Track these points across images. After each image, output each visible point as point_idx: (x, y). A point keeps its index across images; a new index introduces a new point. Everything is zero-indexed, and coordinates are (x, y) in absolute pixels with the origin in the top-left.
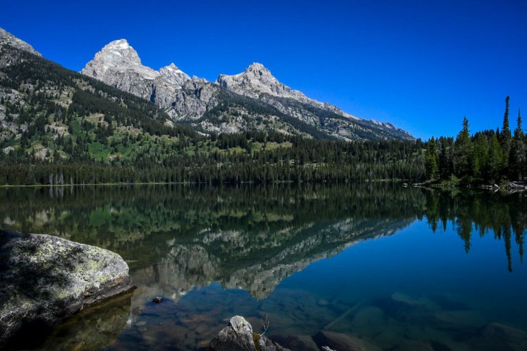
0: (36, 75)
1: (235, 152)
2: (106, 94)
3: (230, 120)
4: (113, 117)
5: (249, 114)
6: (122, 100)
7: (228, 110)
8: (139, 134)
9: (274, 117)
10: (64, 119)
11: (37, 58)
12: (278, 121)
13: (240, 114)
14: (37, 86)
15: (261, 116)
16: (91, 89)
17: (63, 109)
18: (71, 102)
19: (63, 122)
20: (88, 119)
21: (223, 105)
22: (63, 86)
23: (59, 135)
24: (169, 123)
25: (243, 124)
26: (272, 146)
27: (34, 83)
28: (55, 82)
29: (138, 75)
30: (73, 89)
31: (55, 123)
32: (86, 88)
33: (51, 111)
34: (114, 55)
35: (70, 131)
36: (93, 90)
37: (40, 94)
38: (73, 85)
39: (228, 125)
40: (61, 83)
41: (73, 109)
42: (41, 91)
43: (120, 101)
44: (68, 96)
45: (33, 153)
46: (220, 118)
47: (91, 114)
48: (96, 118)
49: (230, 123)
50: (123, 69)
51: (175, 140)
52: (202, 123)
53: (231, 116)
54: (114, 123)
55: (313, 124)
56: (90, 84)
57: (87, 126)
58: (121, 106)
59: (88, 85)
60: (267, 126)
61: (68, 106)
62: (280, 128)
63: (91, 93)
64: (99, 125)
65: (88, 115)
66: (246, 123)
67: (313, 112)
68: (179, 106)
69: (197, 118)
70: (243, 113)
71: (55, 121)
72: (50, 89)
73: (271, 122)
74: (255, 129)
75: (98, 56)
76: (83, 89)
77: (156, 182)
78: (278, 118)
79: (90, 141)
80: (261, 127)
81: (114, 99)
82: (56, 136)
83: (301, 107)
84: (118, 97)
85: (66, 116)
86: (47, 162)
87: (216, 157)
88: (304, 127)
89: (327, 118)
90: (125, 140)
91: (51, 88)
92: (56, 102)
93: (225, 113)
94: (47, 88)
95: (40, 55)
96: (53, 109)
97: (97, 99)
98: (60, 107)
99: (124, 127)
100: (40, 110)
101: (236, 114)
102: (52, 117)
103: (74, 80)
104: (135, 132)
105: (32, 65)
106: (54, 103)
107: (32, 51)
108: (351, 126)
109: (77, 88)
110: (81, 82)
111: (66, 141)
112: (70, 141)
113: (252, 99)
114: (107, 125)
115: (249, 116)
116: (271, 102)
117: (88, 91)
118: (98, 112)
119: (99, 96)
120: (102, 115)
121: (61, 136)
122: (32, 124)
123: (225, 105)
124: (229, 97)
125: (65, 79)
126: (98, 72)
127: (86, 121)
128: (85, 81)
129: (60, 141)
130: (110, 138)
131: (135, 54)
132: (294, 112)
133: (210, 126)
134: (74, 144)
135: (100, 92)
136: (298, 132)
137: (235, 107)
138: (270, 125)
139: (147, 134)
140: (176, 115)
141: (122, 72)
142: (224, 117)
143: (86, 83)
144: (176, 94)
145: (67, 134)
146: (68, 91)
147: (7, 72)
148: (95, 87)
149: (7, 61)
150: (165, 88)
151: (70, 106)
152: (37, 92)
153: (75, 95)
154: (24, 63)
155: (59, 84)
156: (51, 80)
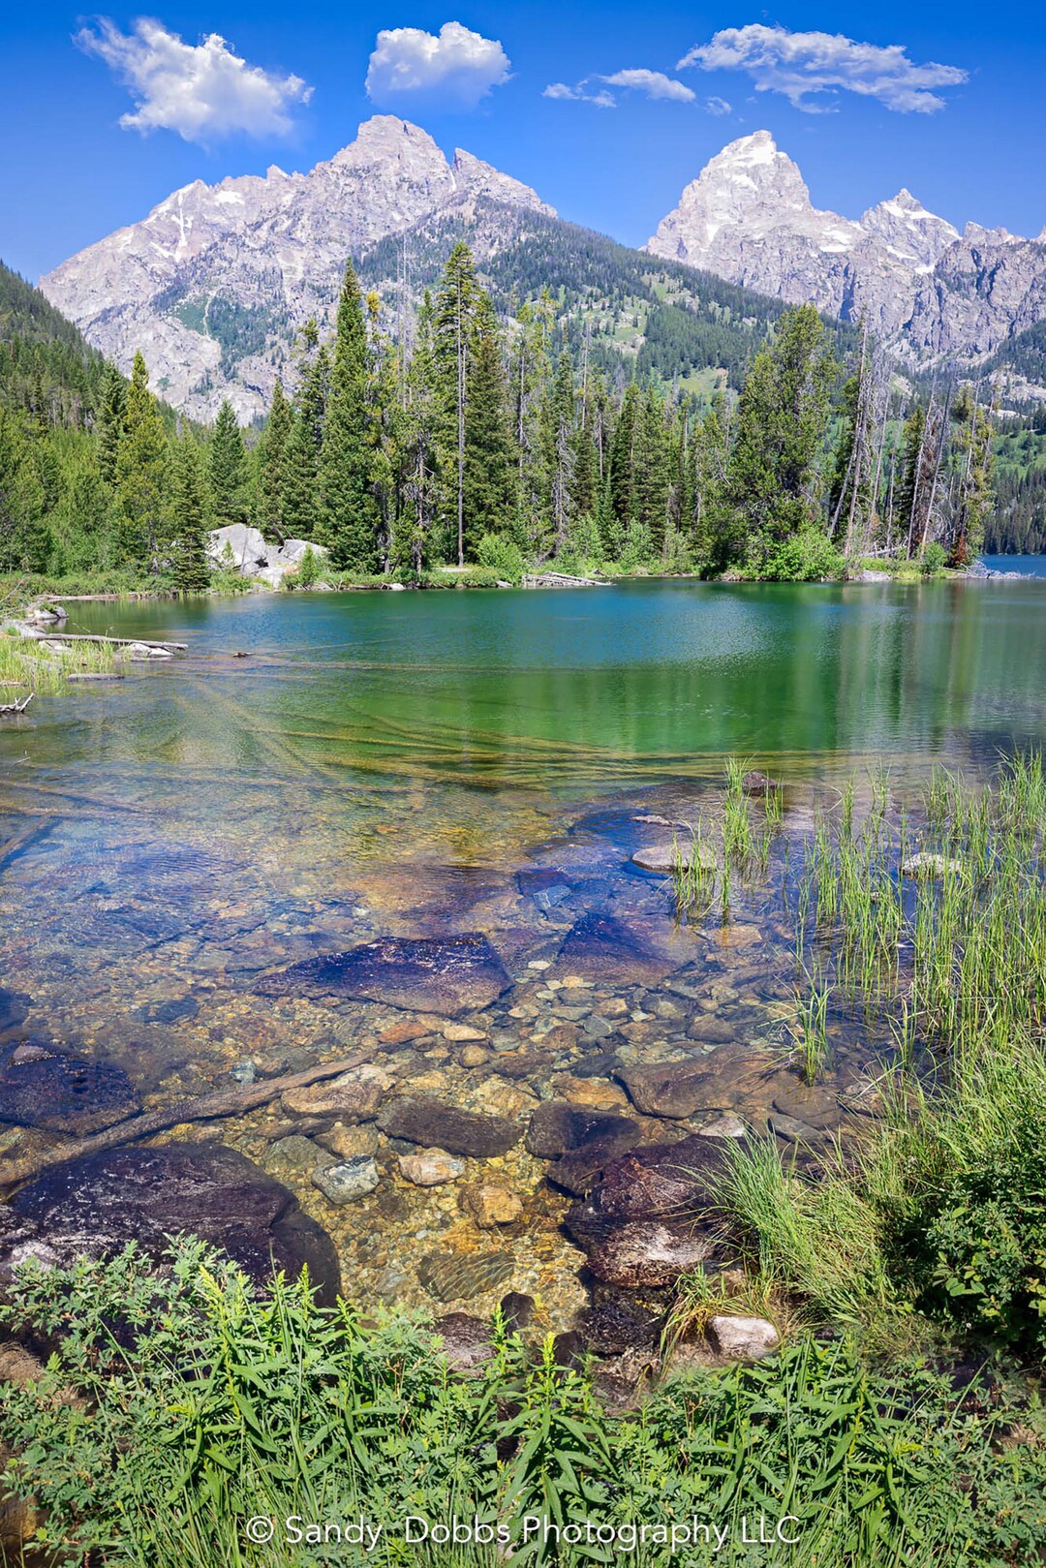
0: (556, 274)
2: (727, 310)
6: (771, 326)
11: (556, 226)
14: (560, 304)
16: (688, 300)
17: (625, 362)
18: (642, 340)
22: (621, 298)
27: (554, 297)
28: (600, 286)
29: (803, 240)
30: (644, 302)
32: (676, 297)
34: (733, 187)
36: (694, 303)
37: (569, 324)
38: (645, 293)
40: (616, 291)
41: (647, 359)
42: (572, 316)
43: (766, 329)
44: (636, 325)
47: (693, 371)
48: (705, 383)
50: (758, 228)
52: (992, 377)
56: (687, 285)
58: (769, 341)
59: (681, 289)
61: (636, 352)
63: (690, 311)
65: (686, 375)
68: (924, 328)
69: (977, 361)
72: (590, 308)
75: (690, 195)
76: (670, 301)
81: (750, 323)
84: (760, 314)
85: (632, 380)
91: (595, 306)
92: (607, 342)
94: (584, 307)
95: (552, 213)
96: (603, 362)
97: (708, 327)
98: (618, 355)
103: (645, 279)
105: (543, 247)
106: (602, 346)
107: (536, 206)
109: (654, 299)
110: (662, 281)
117: (681, 306)
118: (710, 363)
119: (712, 318)
120: (722, 372)
125: (624, 278)
127: (683, 393)
128: (673, 277)
131: (793, 176)
133: (1018, 384)
135: (713, 305)
140: (913, 356)
141: (757, 237)
143: (674, 284)
144: (914, 291)
146: (634, 312)
147: (493, 272)
148: (699, 292)
149: (492, 244)
150: (884, 274)
151: (642, 352)
152: (563, 318)
153: (651, 319)
154: (528, 244)
155: (611, 292)
156: (593, 286)
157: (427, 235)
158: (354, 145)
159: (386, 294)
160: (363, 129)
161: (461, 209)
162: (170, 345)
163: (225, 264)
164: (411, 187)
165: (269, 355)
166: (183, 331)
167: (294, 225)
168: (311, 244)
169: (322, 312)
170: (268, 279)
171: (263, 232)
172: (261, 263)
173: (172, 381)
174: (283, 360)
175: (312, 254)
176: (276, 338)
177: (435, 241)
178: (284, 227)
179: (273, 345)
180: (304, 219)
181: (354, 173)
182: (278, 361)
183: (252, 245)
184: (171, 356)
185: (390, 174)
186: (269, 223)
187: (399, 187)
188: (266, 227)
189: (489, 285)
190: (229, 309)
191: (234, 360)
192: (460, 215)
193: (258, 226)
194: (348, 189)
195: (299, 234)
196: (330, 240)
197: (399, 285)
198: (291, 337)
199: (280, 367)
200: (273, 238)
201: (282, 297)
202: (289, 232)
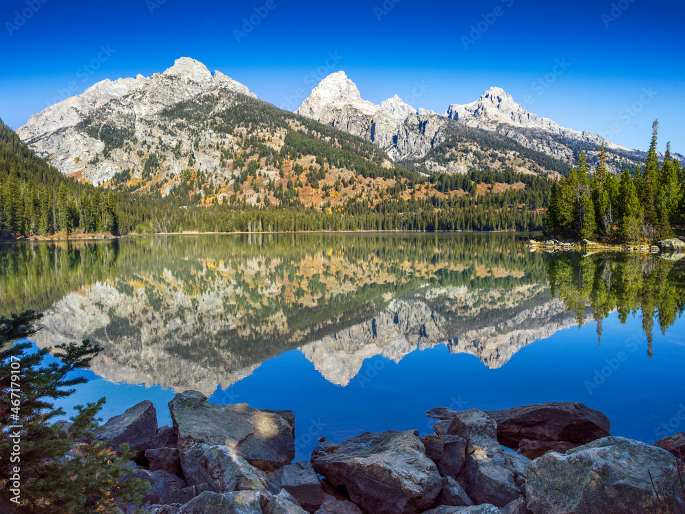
0: (249, 118)
1: (456, 196)
2: (319, 133)
3: (458, 158)
4: (325, 159)
5: (482, 149)
6: (336, 140)
7: (456, 146)
8: (352, 177)
9: (512, 153)
10: (275, 163)
11: (251, 100)
12: (518, 157)
13: (471, 151)
14: (249, 129)
15: (496, 152)
16: (304, 129)
17: (274, 153)
18: (282, 144)
19: (275, 166)
20: (299, 162)
21: (450, 140)
22: (275, 128)
23: (270, 180)
24: (387, 164)
25: (474, 162)
26: (501, 188)
27: (247, 126)
28: (267, 123)
29: (356, 110)
30: (285, 130)
31: (266, 167)
32: (299, 128)
33: (262, 155)
34: (331, 90)
35: (282, 175)
36: (306, 131)
37: (253, 138)
38: (286, 126)
39: (456, 164)
40: (273, 125)
41: (284, 152)
42: (254, 134)
43: (334, 141)
44: (281, 138)
45: (244, 199)
46: (447, 156)
47: (302, 156)
48: (307, 161)
49: (459, 162)
50: (340, 105)
51: (391, 182)
52: (426, 163)
53: (460, 153)
54: (326, 165)
55: (565, 160)
56: (303, 124)
57: (298, 170)
58: (335, 146)
59: (301, 125)
60: (504, 164)
61: (279, 149)
62: (519, 166)
63: (303, 133)
64: (310, 168)
65: (300, 157)
66: (478, 161)
67: (565, 144)
68: (401, 143)
69: (421, 157)
70: (474, 149)
71: (266, 165)
72: (262, 131)
73: (509, 159)
74: (489, 168)
75: (314, 92)
76: (296, 129)
77: (364, 229)
78: (518, 154)
79: (300, 185)
80: (496, 165)
81: (328, 139)
82: (268, 181)
83: (551, 138)
84: (332, 136)
85: (276, 159)
86: (256, 207)
87: (434, 201)
88: (551, 164)
89: (584, 151)
90: (337, 183)
91: (264, 130)
92: (268, 144)
93: (453, 150)
94: (259, 131)
95: (254, 96)
96: (265, 152)
97: (309, 140)
98: (272, 149)
99: (337, 170)
100: (252, 154)
101: (466, 151)
102: (263, 160)
103: (287, 121)
104: (348, 174)
105: (245, 107)
106: (265, 146)
107: (247, 93)
108: (618, 159)
109: (289, 128)
110: (294, 122)
111: (276, 185)
112: (281, 187)
113: (488, 132)
114: (319, 167)
115: (482, 152)
116: (511, 134)
117: (300, 132)
118: (310, 153)
119: (312, 136)
120: (314, 157)
121: (272, 180)
122: (245, 168)
123: (453, 141)
124: (458, 131)
125: (277, 120)
126: (315, 110)
127: (297, 164)
128: (298, 120)
129: (270, 186)
130: (321, 183)
131: (354, 87)
132: (540, 146)
133: (435, 165)
134: (285, 189)
135: (313, 132)
136: (543, 169)
137: (465, 142)
138: (507, 162)
139: (361, 177)
140: (398, 154)
141: (339, 108)
142: (452, 155)
143: (298, 123)
144: (397, 130)
145: (278, 178)
146: (281, 133)
147: (223, 116)
148: (308, 127)
149: (224, 106)
150: (386, 123)
151: (282, 149)
152: (250, 135)
153: (287, 136)
154: (238, 106)
155: (271, 125)
156: (264, 122)
157: (198, 102)
158: (172, 67)
159: (177, 124)
160: (177, 62)
161: (213, 92)
162: (82, 143)
163: (110, 111)
164: (193, 83)
165: (124, 148)
166: (88, 138)
167: (143, 96)
168: (149, 104)
169: (149, 131)
170: (129, 117)
171: (129, 100)
172: (126, 111)
173: (81, 158)
174: (131, 150)
175: (149, 108)
176: (129, 141)
177: (201, 104)
178: (138, 97)
179: (127, 144)
180: (147, 95)
181: (170, 78)
182: (128, 151)
183: (123, 104)
184: (81, 148)
185: (185, 78)
186: (132, 96)
187: (188, 83)
188: (130, 97)
189: (221, 121)
190: (111, 129)
191: (109, 150)
192: (212, 94)
193: (127, 96)
194: (167, 83)
195: (144, 100)
196: (158, 102)
197: (184, 121)
198: (135, 141)
199: (129, 153)
200: (133, 101)
201: (134, 124)
202: (140, 99)
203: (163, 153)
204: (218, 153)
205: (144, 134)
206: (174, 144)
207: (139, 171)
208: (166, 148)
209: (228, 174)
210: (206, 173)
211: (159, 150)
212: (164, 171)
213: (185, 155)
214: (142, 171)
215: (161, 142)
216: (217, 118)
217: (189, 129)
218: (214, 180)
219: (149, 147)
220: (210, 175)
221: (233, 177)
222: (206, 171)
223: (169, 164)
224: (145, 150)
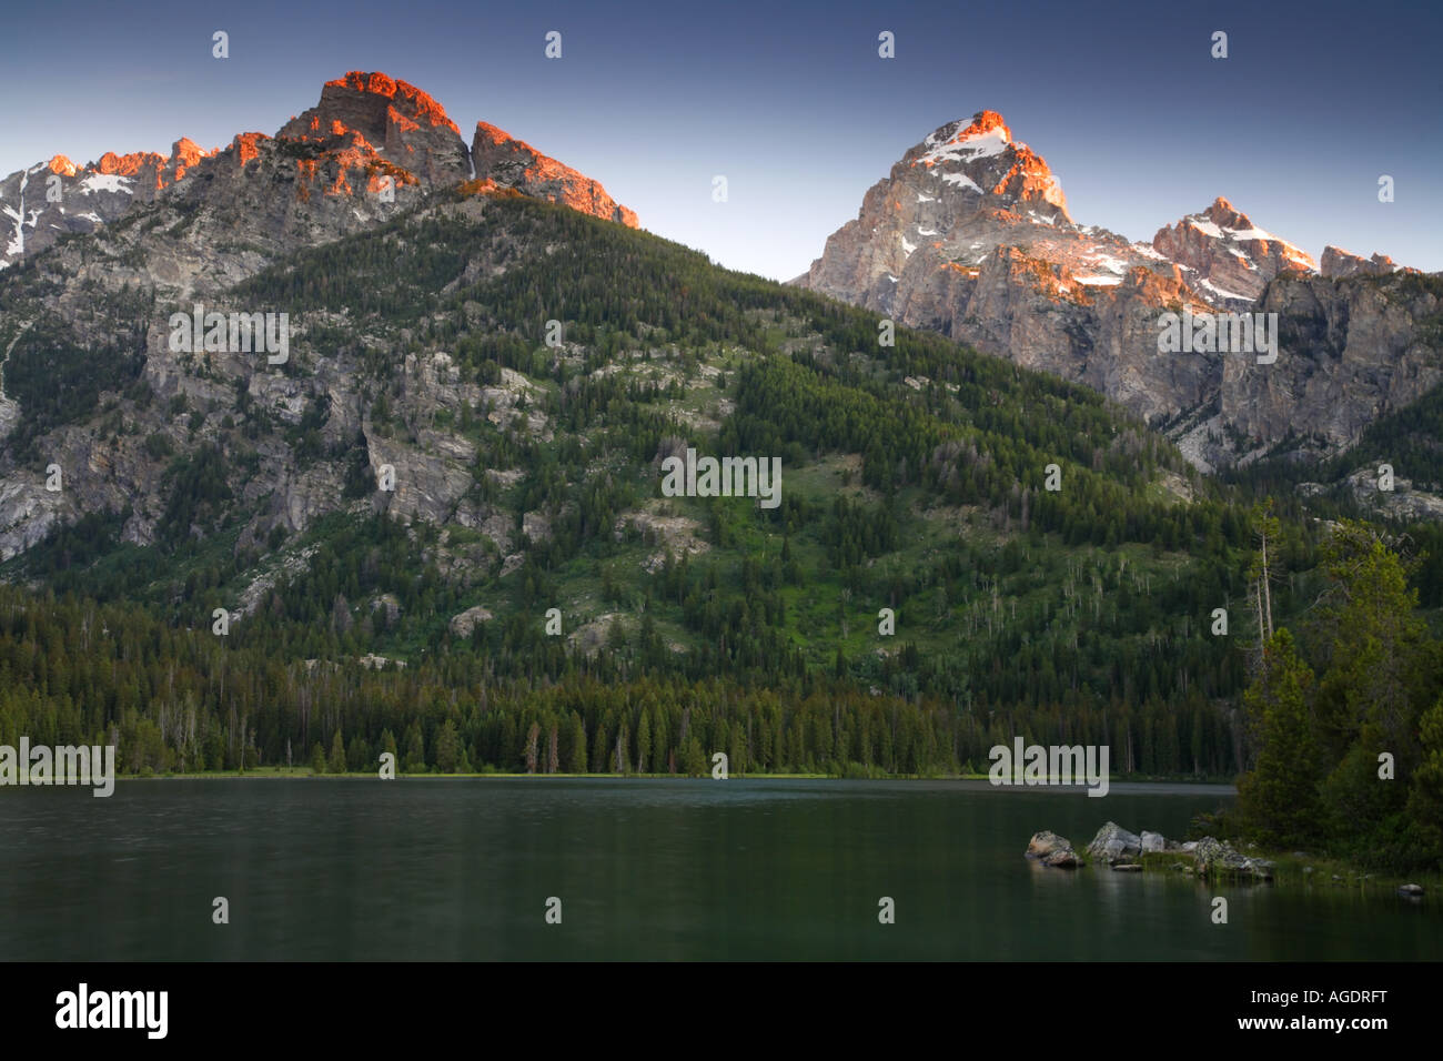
0: (596, 304)
6: (952, 389)
8: (1013, 543)
14: (595, 350)
16: (818, 349)
18: (728, 408)
19: (690, 501)
20: (793, 482)
22: (702, 344)
23: (669, 555)
27: (587, 339)
28: (668, 325)
30: (741, 350)
31: (656, 505)
32: (800, 345)
33: (643, 455)
34: (943, 189)
35: (718, 534)
36: (828, 355)
38: (745, 335)
40: (695, 333)
41: (733, 441)
42: (614, 369)
43: (944, 395)
44: (721, 383)
45: (561, 632)
47: (808, 457)
48: (828, 477)
50: (981, 249)
51: (1180, 563)
52: (1353, 479)
54: (905, 496)
56: (817, 327)
57: (788, 514)
58: (948, 416)
59: (805, 332)
61: (714, 425)
63: (816, 365)
64: (840, 506)
65: (795, 464)
69: (1329, 453)
71: (659, 494)
72: (647, 358)
76: (787, 349)
79: (793, 578)
81: (915, 385)
82: (659, 560)
84: (935, 374)
86: (606, 666)
90: (949, 570)
91: (654, 354)
92: (669, 411)
94: (637, 355)
96: (655, 442)
97: (841, 390)
98: (683, 430)
99: (947, 514)
100: (602, 448)
102: (645, 476)
103: (750, 316)
104: (994, 532)
106: (657, 417)
109: (759, 346)
110: (778, 320)
111: (694, 578)
114: (871, 501)
117: (804, 358)
118: (837, 447)
119: (852, 377)
120: (853, 461)
121: (678, 558)
122: (569, 509)
128: (797, 314)
129: (670, 580)
130: (881, 564)
139: (1051, 542)
140: (1227, 444)
143: (798, 324)
145: (699, 549)
146: (721, 364)
147: (494, 300)
148: (837, 337)
149: (500, 259)
151: (724, 428)
152: (599, 373)
153: (747, 377)
154: (557, 259)
155: (684, 332)
156: (654, 323)
157: (400, 243)
159: (314, 329)
161: (463, 207)
163: (56, 279)
164: (389, 173)
165: (98, 423)
167: (187, 223)
168: (210, 252)
170: (128, 303)
171: (132, 235)
172: (118, 279)
174: (122, 431)
175: (212, 267)
176: (118, 397)
177: (412, 251)
178: (170, 226)
179: (110, 407)
180: (205, 216)
181: (299, 150)
182: (111, 435)
183: (109, 251)
185: (356, 154)
186: (146, 220)
187: (370, 173)
188: (137, 226)
189: (484, 320)
190: (51, 350)
191: (36, 433)
192: (461, 215)
193: (127, 223)
194: (287, 174)
195: (192, 237)
196: (245, 247)
197: (340, 319)
198: (145, 396)
199: (114, 443)
200: (146, 242)
201: (145, 332)
202: (176, 234)
203: (248, 448)
204: (462, 446)
205: (179, 371)
206: (296, 407)
207: (147, 516)
208: (260, 423)
209: (497, 532)
210: (415, 524)
211: (235, 435)
212: (248, 517)
213: (337, 453)
214: (160, 515)
215: (244, 400)
216: (472, 308)
217: (361, 351)
218: (443, 552)
219: (196, 422)
220: (430, 535)
221: (522, 543)
222: (415, 515)
223: (270, 486)
224: (178, 430)
